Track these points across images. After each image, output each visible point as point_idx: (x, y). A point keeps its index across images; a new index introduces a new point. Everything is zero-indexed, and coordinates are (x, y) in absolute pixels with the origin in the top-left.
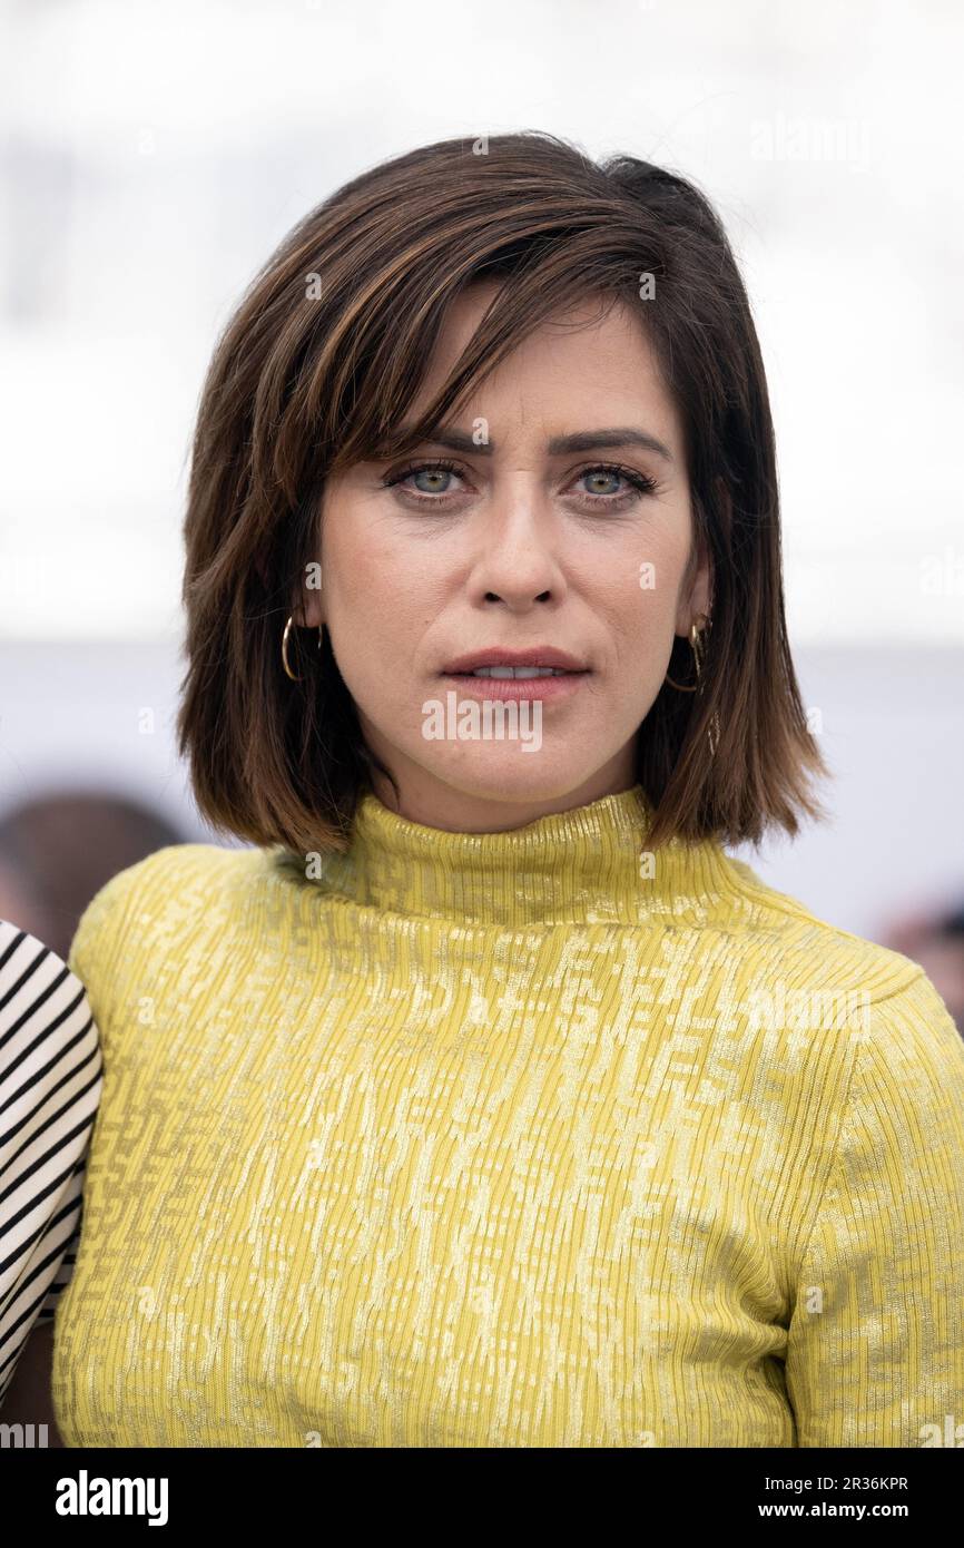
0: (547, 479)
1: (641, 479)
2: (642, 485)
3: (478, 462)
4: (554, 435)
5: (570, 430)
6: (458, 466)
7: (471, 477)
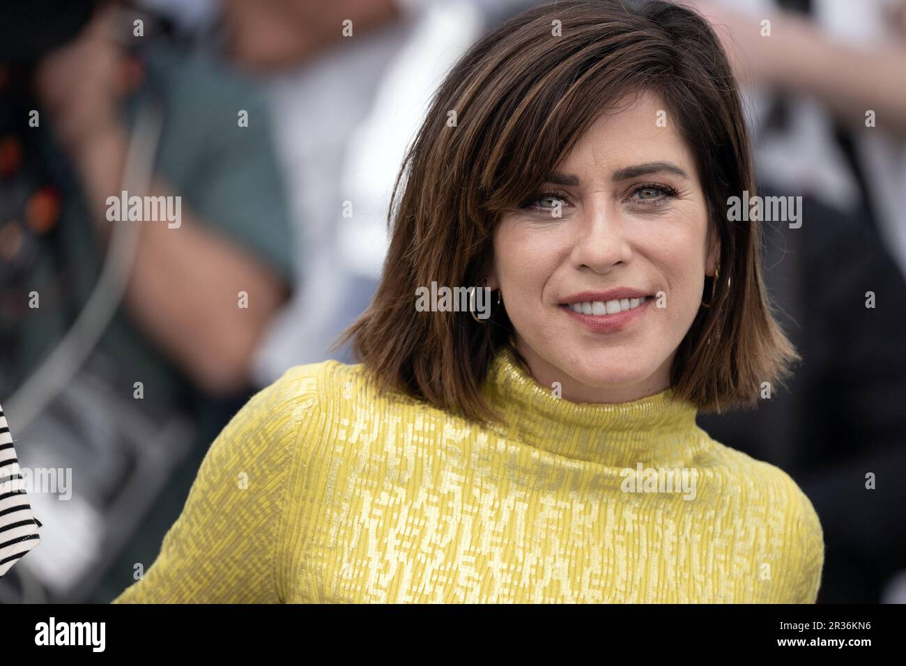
0: (615, 196)
1: (670, 190)
2: (670, 192)
3: (572, 189)
4: (615, 170)
5: (624, 166)
6: (561, 193)
7: (570, 198)
